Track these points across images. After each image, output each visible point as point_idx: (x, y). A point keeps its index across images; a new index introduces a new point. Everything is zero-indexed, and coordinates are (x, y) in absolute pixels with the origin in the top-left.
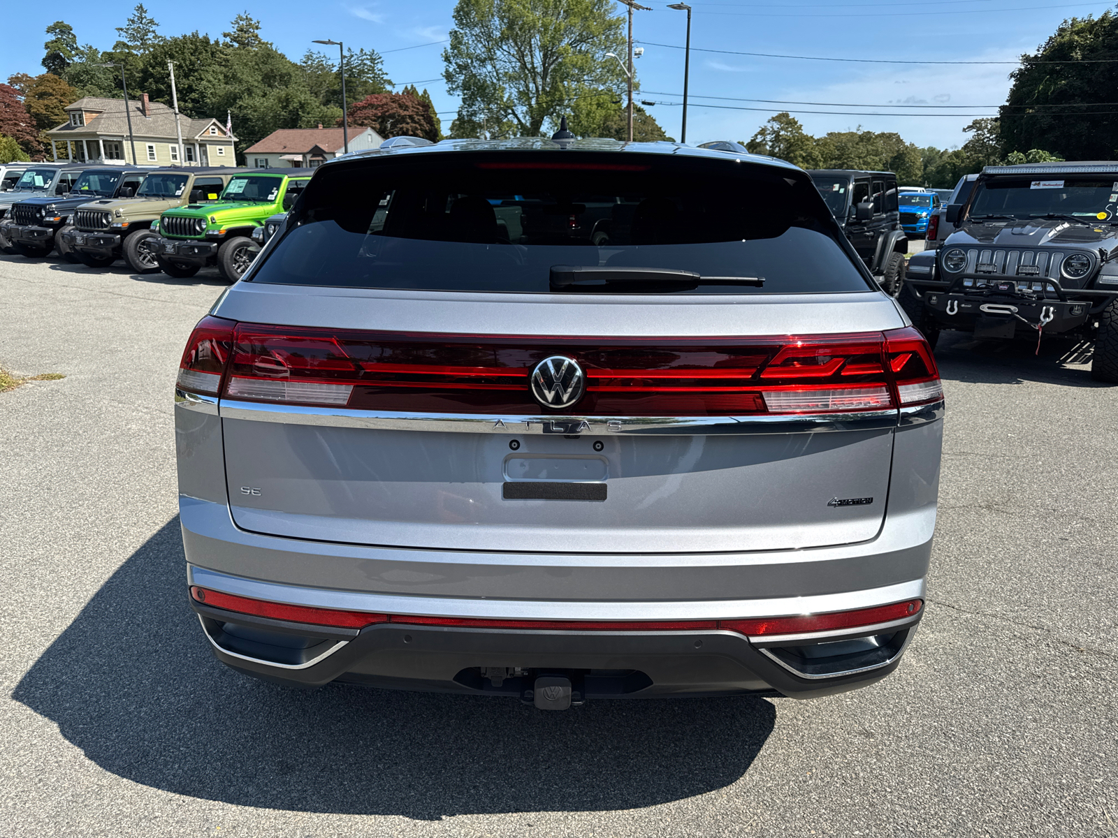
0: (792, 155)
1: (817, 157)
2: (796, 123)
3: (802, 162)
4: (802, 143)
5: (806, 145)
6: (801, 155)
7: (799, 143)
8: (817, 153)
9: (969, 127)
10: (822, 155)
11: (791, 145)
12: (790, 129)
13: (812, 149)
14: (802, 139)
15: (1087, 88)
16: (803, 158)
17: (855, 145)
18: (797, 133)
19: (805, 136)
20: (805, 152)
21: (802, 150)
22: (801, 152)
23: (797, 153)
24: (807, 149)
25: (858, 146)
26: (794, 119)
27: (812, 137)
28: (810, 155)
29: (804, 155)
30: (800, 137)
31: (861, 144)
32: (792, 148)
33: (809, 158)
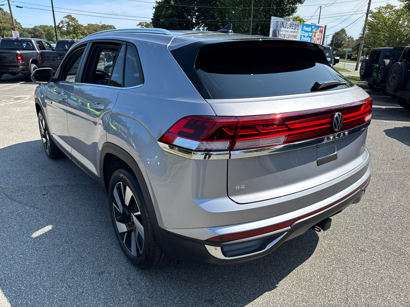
0: (76, 32)
1: (87, 33)
2: (75, 19)
3: (81, 35)
4: (80, 27)
5: (81, 28)
6: (80, 32)
7: (78, 27)
8: (86, 32)
9: (138, 25)
10: (88, 33)
11: (75, 28)
12: (74, 22)
13: (84, 30)
14: (79, 26)
15: (177, 14)
16: (81, 33)
17: (100, 29)
18: (77, 23)
19: (80, 25)
20: (82, 31)
21: (80, 30)
22: (80, 31)
23: (78, 31)
24: (82, 30)
25: (101, 30)
26: (74, 17)
27: (83, 25)
28: (83, 32)
29: (81, 32)
30: (78, 25)
31: (102, 29)
32: (76, 29)
33: (83, 33)
